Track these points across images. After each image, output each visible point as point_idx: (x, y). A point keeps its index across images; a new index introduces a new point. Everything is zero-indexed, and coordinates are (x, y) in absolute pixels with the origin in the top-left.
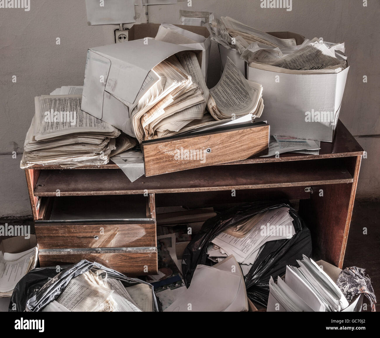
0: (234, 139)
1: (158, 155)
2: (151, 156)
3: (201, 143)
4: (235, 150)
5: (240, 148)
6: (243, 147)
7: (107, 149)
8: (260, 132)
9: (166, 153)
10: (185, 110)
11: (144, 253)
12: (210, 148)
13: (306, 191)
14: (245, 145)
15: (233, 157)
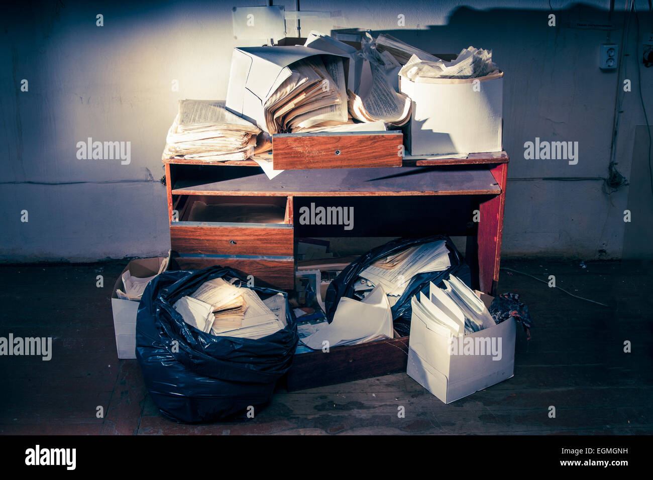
0: (364, 144)
1: (286, 150)
2: (280, 149)
3: (330, 144)
4: (366, 156)
5: (372, 155)
6: (374, 154)
7: (247, 145)
8: (393, 141)
9: (294, 148)
10: (319, 109)
11: (281, 262)
12: (340, 149)
13: (468, 226)
14: (376, 152)
15: (364, 162)
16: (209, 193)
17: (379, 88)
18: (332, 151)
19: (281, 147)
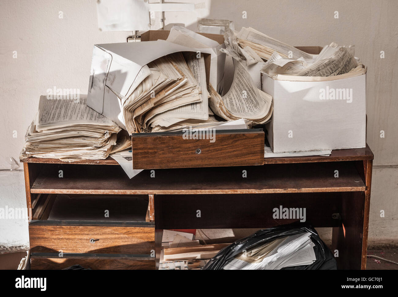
0: (225, 143)
2: (140, 149)
3: (191, 143)
4: (227, 154)
5: (233, 153)
6: (235, 153)
7: (107, 144)
8: (254, 140)
10: (179, 107)
11: (142, 261)
12: (200, 148)
13: (333, 218)
14: (237, 150)
15: (225, 161)
16: (68, 192)
17: (241, 83)
18: (192, 150)
19: (141, 146)
